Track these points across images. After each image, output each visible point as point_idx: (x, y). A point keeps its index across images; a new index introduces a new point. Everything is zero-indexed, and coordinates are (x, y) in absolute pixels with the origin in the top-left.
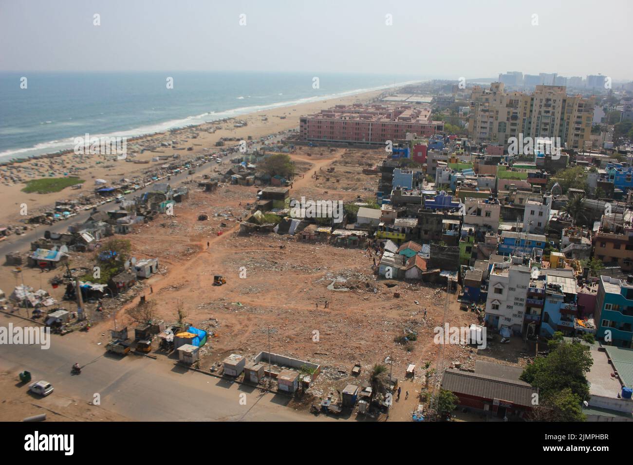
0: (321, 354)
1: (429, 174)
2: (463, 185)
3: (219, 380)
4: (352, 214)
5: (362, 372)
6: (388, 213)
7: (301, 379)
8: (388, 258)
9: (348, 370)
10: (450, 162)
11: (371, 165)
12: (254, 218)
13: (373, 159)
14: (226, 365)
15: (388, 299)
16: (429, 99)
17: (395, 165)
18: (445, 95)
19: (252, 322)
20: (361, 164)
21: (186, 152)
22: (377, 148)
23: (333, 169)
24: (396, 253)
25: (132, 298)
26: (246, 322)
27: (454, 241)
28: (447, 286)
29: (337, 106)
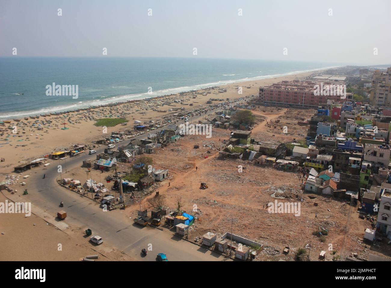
0: (264, 237)
1: (342, 127)
2: (364, 135)
3: (199, 247)
4: (290, 150)
5: (290, 252)
6: (313, 150)
7: (250, 252)
8: (311, 180)
9: (281, 250)
10: (356, 119)
11: (303, 120)
12: (228, 149)
13: (304, 116)
14: (204, 239)
15: (310, 206)
16: (344, 78)
17: (319, 120)
18: (355, 76)
19: (222, 214)
20: (297, 119)
21: (188, 107)
22: (308, 109)
23: (279, 121)
24: (317, 177)
25: (151, 192)
26: (219, 213)
27: (357, 172)
28: (350, 201)
29: (283, 82)
